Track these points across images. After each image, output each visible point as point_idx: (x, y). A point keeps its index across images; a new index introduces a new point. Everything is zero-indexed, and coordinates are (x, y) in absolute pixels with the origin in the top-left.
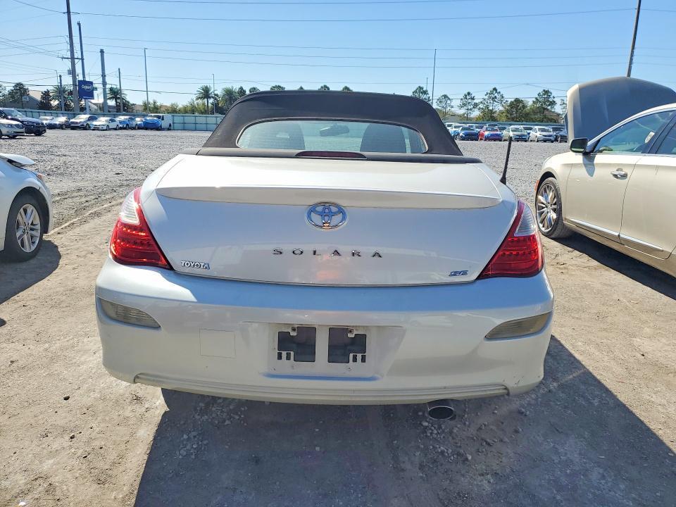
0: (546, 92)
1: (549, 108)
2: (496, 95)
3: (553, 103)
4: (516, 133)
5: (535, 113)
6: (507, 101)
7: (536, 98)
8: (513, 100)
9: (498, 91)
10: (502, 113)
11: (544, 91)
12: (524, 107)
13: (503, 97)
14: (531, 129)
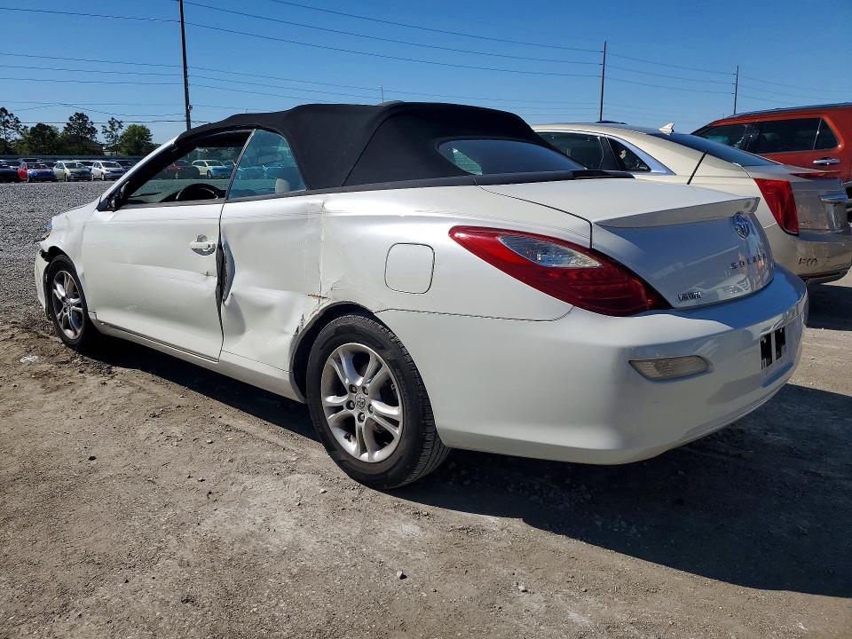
0: (80, 116)
1: (89, 136)
2: (7, 117)
3: (93, 131)
4: (72, 170)
5: (71, 143)
6: (25, 127)
7: (68, 124)
8: (34, 125)
9: (9, 113)
10: (23, 144)
11: (77, 114)
12: (53, 134)
13: (18, 122)
14: (91, 164)
